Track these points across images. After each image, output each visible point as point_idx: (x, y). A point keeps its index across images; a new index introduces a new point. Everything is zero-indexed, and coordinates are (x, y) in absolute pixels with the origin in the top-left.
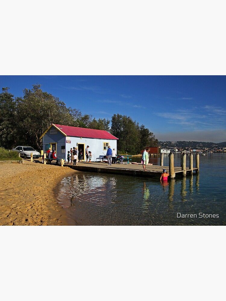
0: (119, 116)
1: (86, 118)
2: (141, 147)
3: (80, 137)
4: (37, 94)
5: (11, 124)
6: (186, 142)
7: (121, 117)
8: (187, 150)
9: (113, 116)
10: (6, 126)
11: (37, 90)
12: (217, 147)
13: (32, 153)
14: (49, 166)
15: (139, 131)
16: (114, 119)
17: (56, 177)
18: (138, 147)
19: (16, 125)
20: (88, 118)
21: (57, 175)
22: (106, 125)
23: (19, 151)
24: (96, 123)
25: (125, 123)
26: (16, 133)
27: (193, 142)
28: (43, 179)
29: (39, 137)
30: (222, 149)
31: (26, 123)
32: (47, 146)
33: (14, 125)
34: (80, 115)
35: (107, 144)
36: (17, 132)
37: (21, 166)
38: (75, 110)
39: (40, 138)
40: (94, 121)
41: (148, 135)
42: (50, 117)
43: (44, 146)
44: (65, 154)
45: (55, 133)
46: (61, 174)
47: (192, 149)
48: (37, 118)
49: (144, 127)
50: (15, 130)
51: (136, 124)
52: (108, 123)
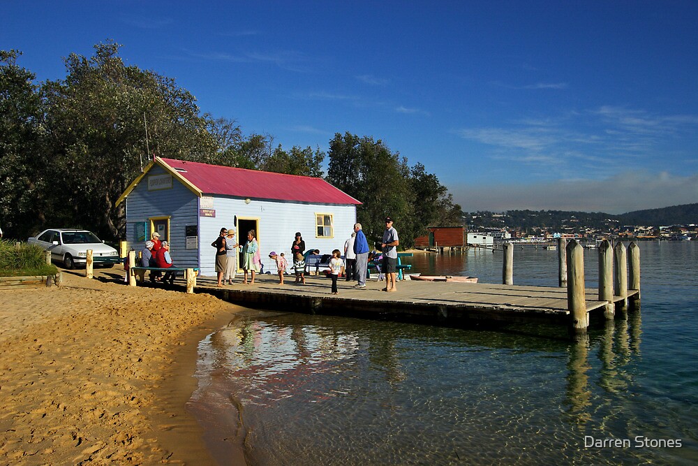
0: (351, 140)
1: (255, 144)
2: (416, 228)
3: (245, 198)
4: (107, 71)
5: (29, 161)
6: (533, 213)
7: (356, 140)
8: (538, 234)
9: (333, 138)
10: (13, 168)
11: (107, 62)
12: (617, 225)
13: (90, 252)
14: (148, 294)
15: (409, 181)
16: (335, 146)
17: (173, 335)
18: (407, 228)
19: (42, 165)
20: (261, 146)
21: (174, 327)
22: (313, 165)
23: (50, 245)
24: (286, 157)
25: (370, 157)
26: (42, 191)
27: (552, 212)
28: (124, 347)
29: (114, 200)
30: (631, 230)
31: (73, 158)
32: (140, 227)
33: (35, 165)
34: (236, 135)
35: (327, 218)
36: (47, 187)
37: (52, 294)
38: (222, 121)
39: (117, 204)
40: (280, 153)
41: (436, 192)
42: (149, 137)
43: (130, 227)
44: (198, 253)
45: (164, 186)
46: (188, 322)
47: (551, 232)
48: (109, 143)
49: (423, 168)
50: (41, 182)
51: (400, 161)
52: (319, 159)
